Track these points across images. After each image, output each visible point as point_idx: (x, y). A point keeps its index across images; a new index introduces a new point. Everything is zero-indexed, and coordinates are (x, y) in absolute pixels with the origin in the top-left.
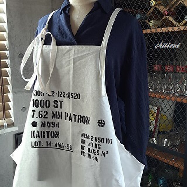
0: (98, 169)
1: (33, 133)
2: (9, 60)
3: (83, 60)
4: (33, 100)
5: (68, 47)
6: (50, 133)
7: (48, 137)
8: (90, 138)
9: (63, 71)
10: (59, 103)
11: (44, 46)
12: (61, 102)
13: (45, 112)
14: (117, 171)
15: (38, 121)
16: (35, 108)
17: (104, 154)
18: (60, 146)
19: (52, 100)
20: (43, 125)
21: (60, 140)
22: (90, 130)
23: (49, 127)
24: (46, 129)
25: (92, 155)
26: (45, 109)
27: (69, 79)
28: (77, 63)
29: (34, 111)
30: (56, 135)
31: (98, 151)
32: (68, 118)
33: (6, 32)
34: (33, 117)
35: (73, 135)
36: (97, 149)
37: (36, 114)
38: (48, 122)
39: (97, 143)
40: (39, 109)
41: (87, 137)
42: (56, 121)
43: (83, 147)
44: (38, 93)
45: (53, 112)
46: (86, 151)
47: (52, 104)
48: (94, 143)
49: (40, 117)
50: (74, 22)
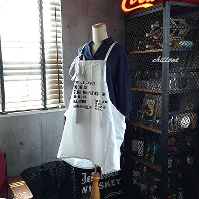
1: (74, 101)
2: (63, 69)
4: (75, 86)
5: (90, 61)
7: (81, 102)
8: (99, 101)
9: (88, 72)
10: (86, 87)
11: (80, 61)
14: (110, 115)
15: (77, 95)
18: (86, 107)
22: (98, 98)
27: (90, 75)
29: (75, 91)
31: (101, 107)
32: (90, 94)
33: (61, 53)
35: (92, 101)
36: (101, 106)
37: (76, 92)
40: (77, 89)
43: (96, 106)
44: (77, 82)
47: (83, 87)
50: (93, 50)
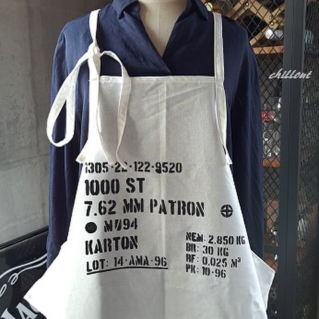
0: (227, 290)
3: (185, 102)
6: (120, 241)
12: (141, 180)
13: (110, 202)
16: (90, 197)
17: (234, 264)
19: (122, 178)
20: (108, 227)
21: (141, 251)
23: (119, 229)
24: (114, 233)
25: (213, 268)
26: (111, 196)
28: (175, 108)
30: (132, 243)
34: (88, 214)
38: (117, 221)
39: (222, 246)
41: (200, 239)
42: (131, 216)
45: (125, 201)
46: (198, 263)
48: (216, 246)
49: (101, 213)
